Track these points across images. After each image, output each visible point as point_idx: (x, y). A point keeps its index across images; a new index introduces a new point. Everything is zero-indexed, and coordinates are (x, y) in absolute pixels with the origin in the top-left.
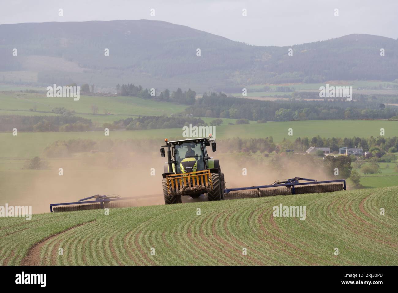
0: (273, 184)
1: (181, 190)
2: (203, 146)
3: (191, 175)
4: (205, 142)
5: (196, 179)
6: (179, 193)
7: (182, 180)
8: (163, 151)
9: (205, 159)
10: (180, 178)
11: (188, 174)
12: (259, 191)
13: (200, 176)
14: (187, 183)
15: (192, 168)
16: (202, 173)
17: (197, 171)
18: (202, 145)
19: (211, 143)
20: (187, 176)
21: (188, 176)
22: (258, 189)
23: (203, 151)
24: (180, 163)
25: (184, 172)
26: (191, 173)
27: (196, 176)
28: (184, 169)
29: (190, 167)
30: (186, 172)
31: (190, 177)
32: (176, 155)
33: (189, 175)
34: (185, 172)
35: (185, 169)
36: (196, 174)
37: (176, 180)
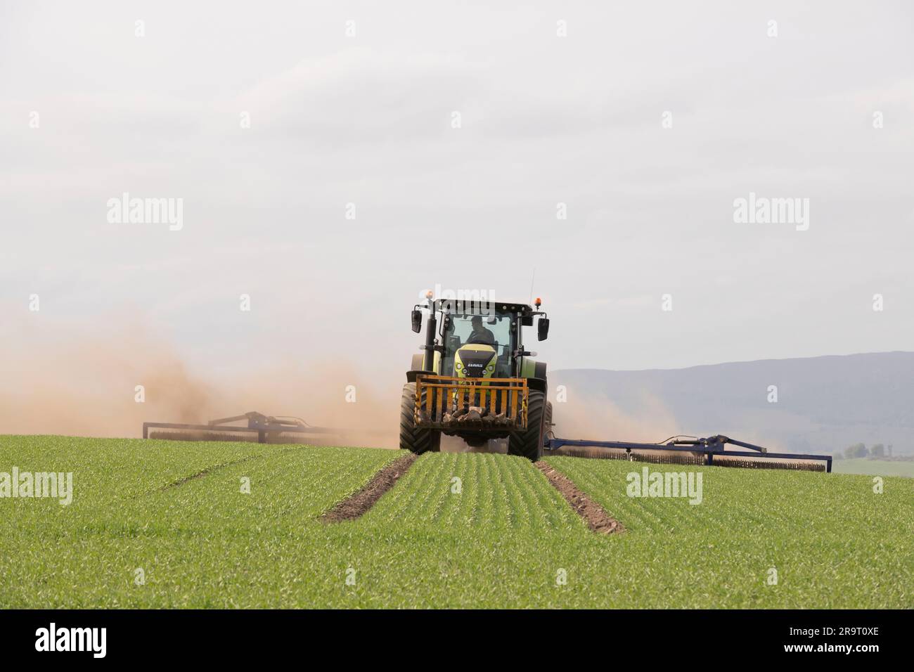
0: (665, 444)
1: (448, 417)
2: (516, 322)
3: (479, 384)
4: (523, 313)
5: (488, 396)
6: (442, 425)
7: (454, 395)
8: (417, 317)
9: (515, 356)
10: (450, 388)
11: (470, 380)
12: (631, 455)
13: (501, 390)
14: (467, 403)
15: (484, 368)
16: (507, 384)
17: (493, 376)
18: (515, 320)
19: (536, 319)
20: (467, 386)
21: (471, 386)
22: (629, 450)
23: (514, 333)
24: (455, 353)
25: (461, 375)
26: (480, 380)
27: (490, 390)
28: (463, 367)
29: (478, 365)
30: (467, 376)
31: (476, 389)
32: (448, 333)
33: (473, 383)
34: (464, 376)
35: (466, 367)
36: (491, 384)
37: (440, 391)
